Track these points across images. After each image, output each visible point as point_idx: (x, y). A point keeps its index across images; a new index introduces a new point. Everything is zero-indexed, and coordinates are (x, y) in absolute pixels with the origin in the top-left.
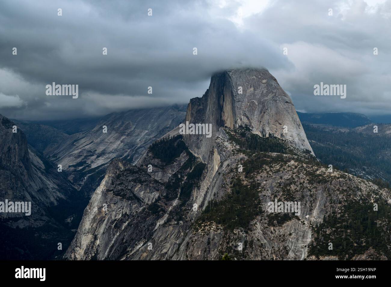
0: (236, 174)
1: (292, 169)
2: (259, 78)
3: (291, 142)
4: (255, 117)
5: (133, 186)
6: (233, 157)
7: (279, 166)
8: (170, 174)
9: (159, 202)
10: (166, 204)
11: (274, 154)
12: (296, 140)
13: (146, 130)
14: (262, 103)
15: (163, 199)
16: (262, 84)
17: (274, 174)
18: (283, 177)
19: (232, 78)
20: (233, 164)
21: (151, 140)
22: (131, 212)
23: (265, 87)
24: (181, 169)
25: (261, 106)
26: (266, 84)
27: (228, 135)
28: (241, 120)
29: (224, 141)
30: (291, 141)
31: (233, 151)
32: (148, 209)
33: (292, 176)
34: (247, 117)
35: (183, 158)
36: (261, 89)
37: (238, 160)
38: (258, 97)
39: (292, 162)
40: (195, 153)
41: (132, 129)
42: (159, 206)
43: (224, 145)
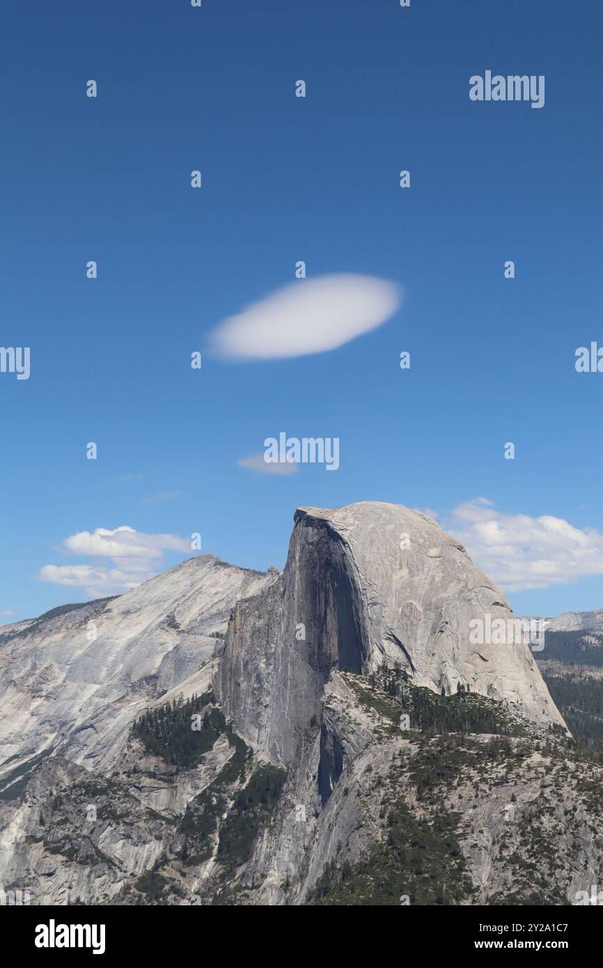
0: (392, 790)
1: (540, 775)
2: (420, 545)
3: (514, 706)
4: (419, 642)
5: (95, 828)
6: (379, 746)
7: (502, 768)
8: (187, 795)
9: (164, 870)
10: (183, 875)
11: (486, 738)
12: (528, 700)
13: (95, 683)
14: (435, 608)
15: (175, 859)
16: (429, 558)
17: (494, 788)
18: (518, 795)
19: (350, 546)
20: (382, 766)
21: (110, 710)
22: (91, 895)
23: (437, 567)
24: (216, 782)
25: (432, 615)
26: (438, 559)
27: (352, 690)
28: (382, 651)
29: (348, 707)
30: (516, 704)
31: (375, 732)
32: (137, 889)
33: (542, 794)
34: (399, 643)
35: (221, 753)
36: (429, 571)
37: (394, 754)
38: (423, 593)
39: (536, 757)
40: (250, 739)
41: (60, 681)
42: (166, 880)
43: (350, 717)
